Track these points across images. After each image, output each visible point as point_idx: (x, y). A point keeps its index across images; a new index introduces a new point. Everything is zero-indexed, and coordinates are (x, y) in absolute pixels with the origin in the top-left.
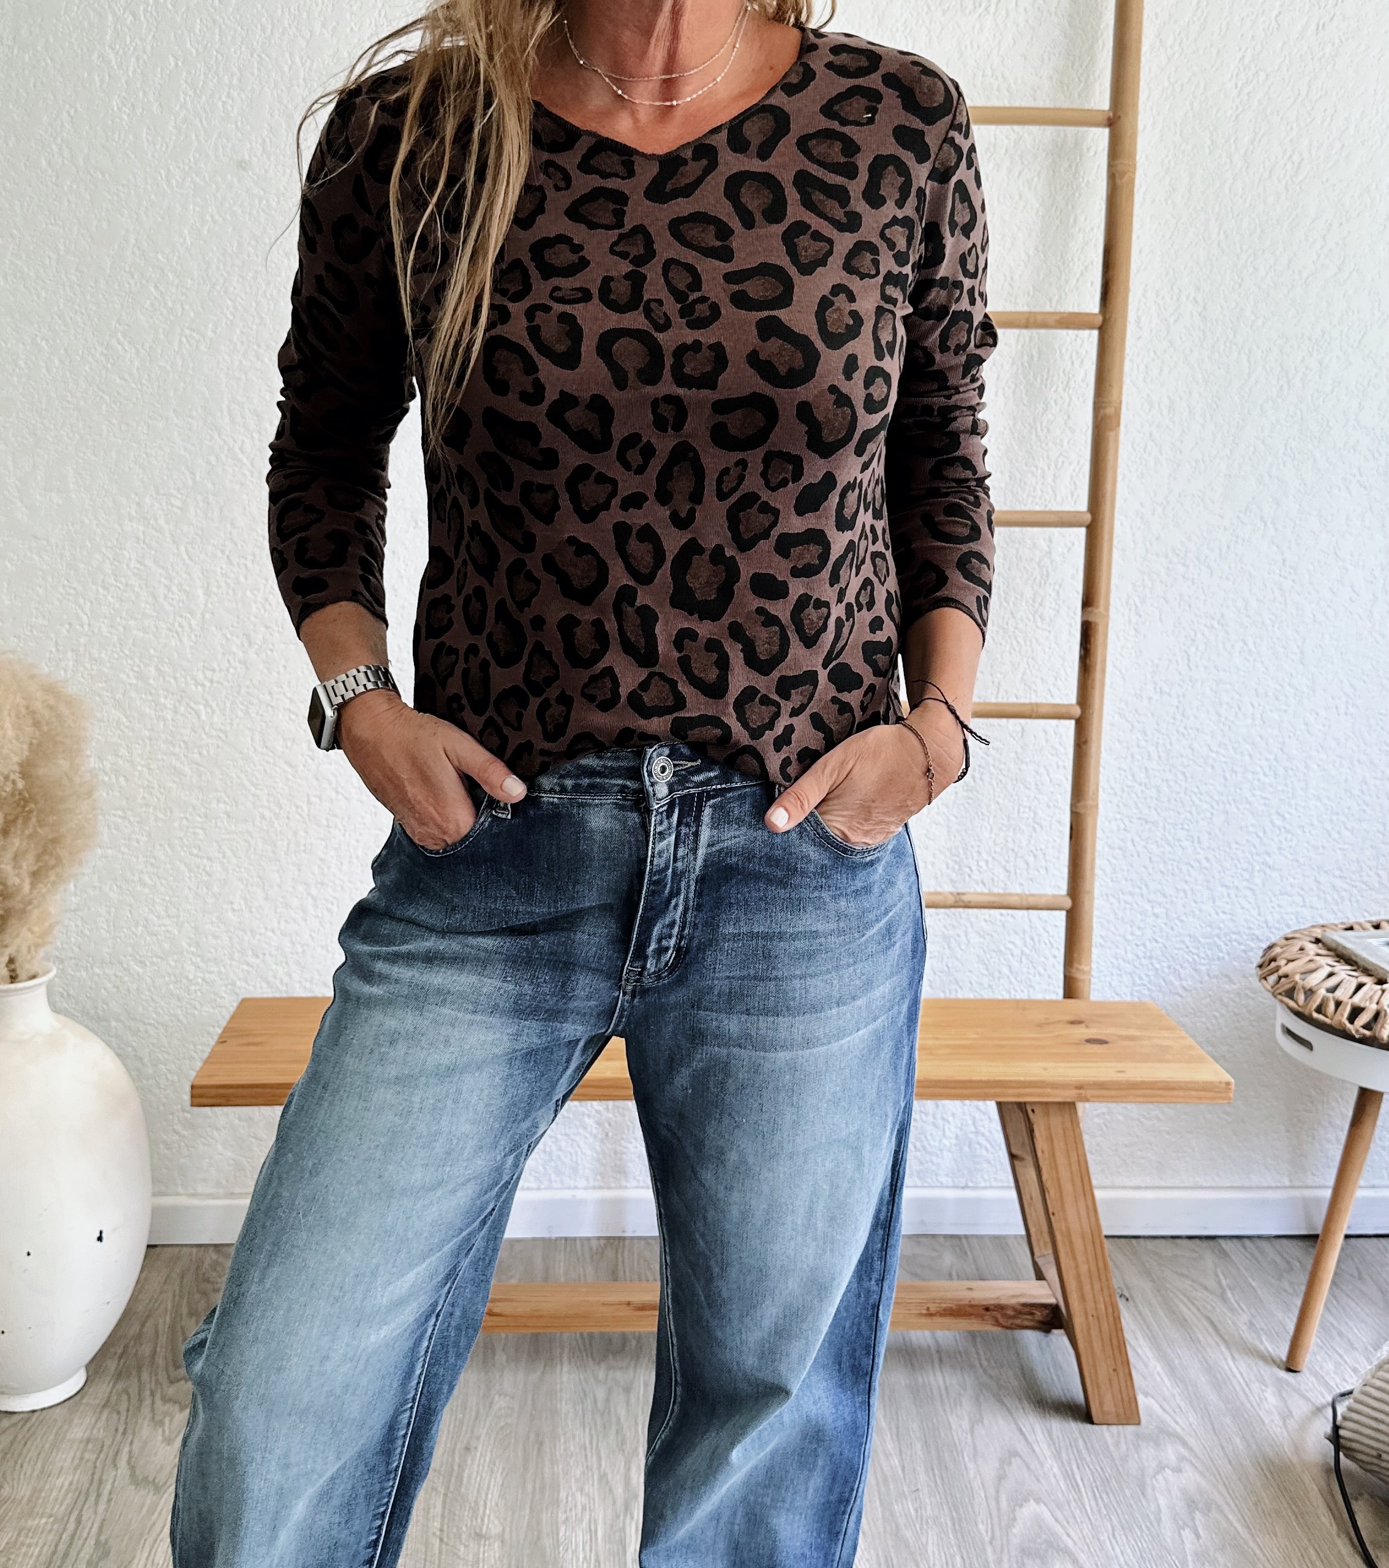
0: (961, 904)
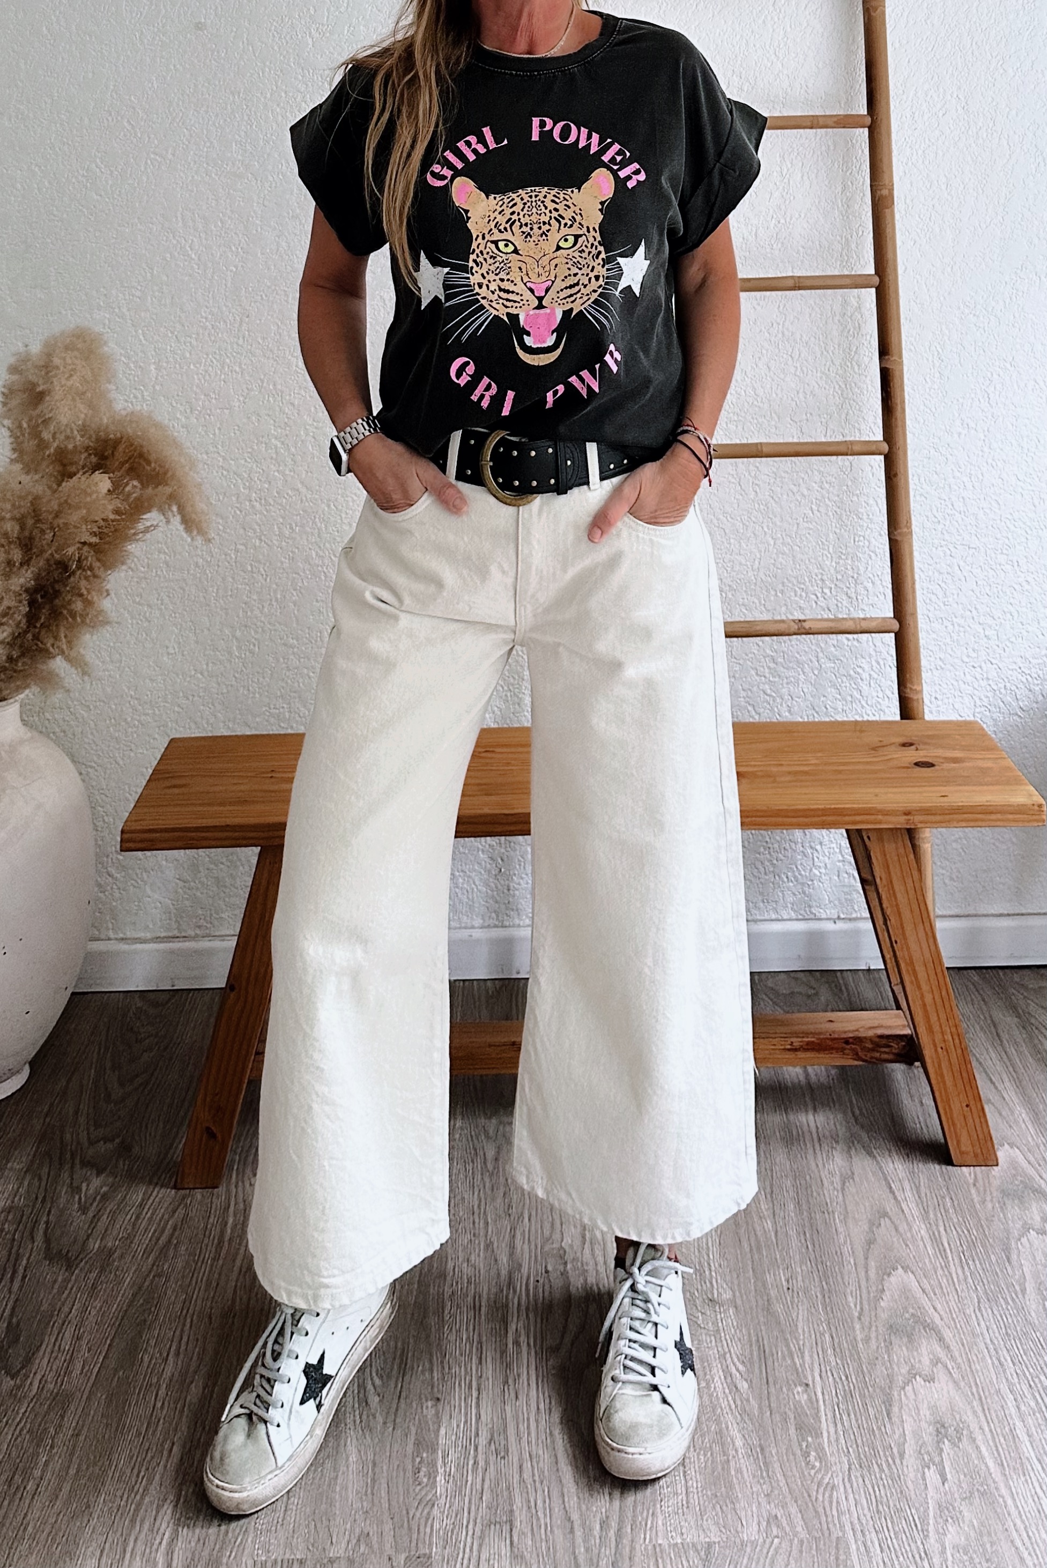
0: (803, 631)
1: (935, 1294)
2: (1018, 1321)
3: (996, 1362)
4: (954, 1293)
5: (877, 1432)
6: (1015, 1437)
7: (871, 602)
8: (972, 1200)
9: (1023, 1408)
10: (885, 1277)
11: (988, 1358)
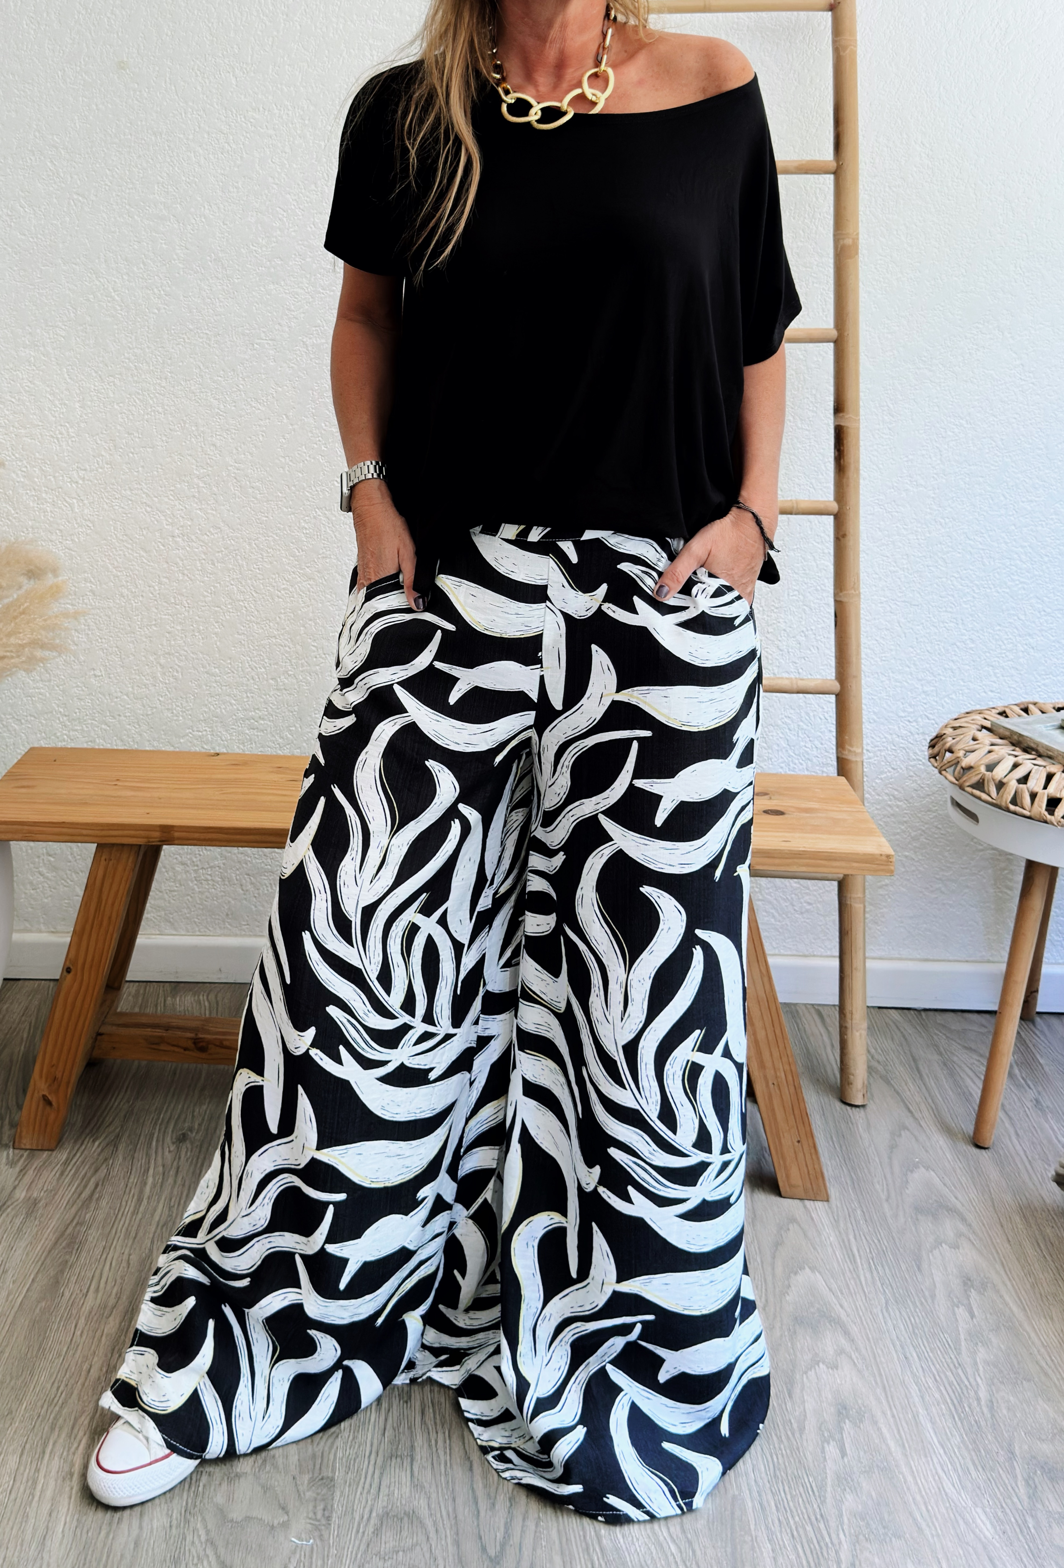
1: (843, 1295)
2: (925, 1322)
4: (862, 1294)
6: (917, 1422)
8: (884, 1213)
10: (793, 1275)
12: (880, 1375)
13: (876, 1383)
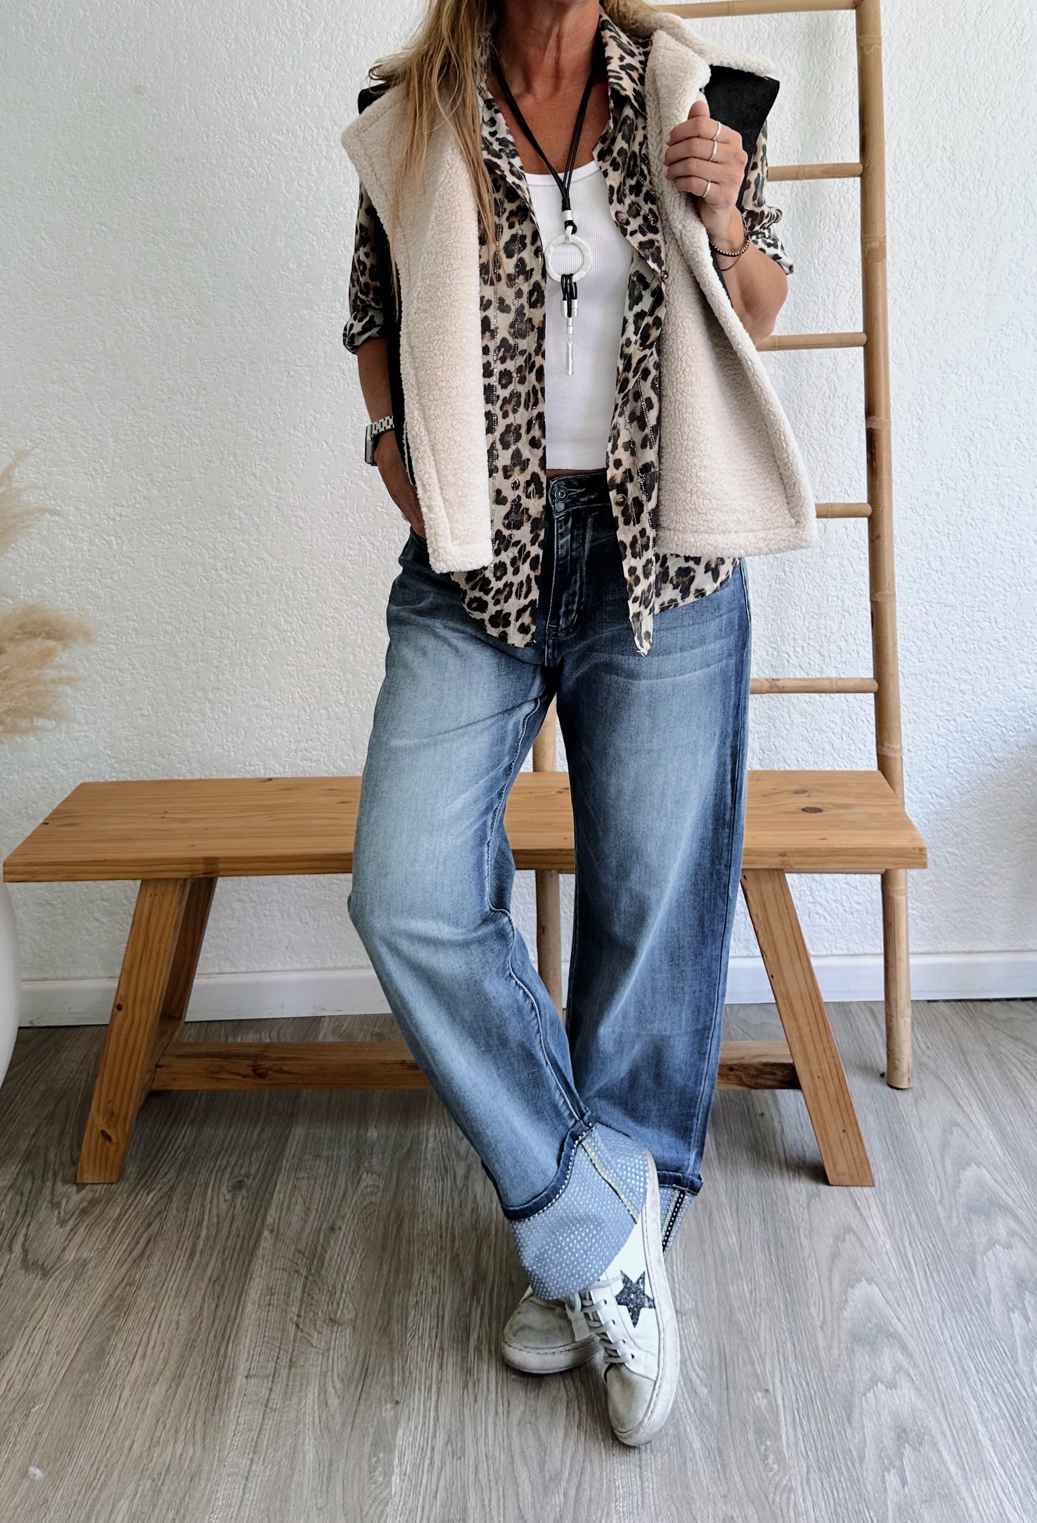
0: (776, 689)
1: (899, 1305)
2: (982, 1330)
3: (960, 1370)
4: (918, 1304)
5: (836, 1436)
6: (977, 1442)
7: (844, 659)
8: (938, 1216)
9: (986, 1414)
10: (849, 1289)
11: (951, 1365)
12: (939, 1391)
13: (935, 1400)
